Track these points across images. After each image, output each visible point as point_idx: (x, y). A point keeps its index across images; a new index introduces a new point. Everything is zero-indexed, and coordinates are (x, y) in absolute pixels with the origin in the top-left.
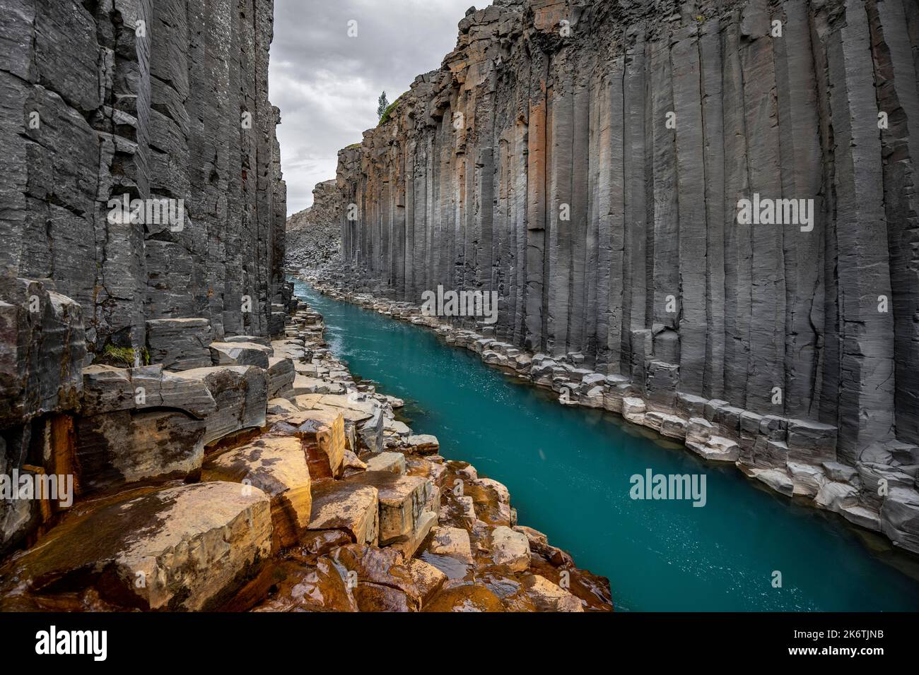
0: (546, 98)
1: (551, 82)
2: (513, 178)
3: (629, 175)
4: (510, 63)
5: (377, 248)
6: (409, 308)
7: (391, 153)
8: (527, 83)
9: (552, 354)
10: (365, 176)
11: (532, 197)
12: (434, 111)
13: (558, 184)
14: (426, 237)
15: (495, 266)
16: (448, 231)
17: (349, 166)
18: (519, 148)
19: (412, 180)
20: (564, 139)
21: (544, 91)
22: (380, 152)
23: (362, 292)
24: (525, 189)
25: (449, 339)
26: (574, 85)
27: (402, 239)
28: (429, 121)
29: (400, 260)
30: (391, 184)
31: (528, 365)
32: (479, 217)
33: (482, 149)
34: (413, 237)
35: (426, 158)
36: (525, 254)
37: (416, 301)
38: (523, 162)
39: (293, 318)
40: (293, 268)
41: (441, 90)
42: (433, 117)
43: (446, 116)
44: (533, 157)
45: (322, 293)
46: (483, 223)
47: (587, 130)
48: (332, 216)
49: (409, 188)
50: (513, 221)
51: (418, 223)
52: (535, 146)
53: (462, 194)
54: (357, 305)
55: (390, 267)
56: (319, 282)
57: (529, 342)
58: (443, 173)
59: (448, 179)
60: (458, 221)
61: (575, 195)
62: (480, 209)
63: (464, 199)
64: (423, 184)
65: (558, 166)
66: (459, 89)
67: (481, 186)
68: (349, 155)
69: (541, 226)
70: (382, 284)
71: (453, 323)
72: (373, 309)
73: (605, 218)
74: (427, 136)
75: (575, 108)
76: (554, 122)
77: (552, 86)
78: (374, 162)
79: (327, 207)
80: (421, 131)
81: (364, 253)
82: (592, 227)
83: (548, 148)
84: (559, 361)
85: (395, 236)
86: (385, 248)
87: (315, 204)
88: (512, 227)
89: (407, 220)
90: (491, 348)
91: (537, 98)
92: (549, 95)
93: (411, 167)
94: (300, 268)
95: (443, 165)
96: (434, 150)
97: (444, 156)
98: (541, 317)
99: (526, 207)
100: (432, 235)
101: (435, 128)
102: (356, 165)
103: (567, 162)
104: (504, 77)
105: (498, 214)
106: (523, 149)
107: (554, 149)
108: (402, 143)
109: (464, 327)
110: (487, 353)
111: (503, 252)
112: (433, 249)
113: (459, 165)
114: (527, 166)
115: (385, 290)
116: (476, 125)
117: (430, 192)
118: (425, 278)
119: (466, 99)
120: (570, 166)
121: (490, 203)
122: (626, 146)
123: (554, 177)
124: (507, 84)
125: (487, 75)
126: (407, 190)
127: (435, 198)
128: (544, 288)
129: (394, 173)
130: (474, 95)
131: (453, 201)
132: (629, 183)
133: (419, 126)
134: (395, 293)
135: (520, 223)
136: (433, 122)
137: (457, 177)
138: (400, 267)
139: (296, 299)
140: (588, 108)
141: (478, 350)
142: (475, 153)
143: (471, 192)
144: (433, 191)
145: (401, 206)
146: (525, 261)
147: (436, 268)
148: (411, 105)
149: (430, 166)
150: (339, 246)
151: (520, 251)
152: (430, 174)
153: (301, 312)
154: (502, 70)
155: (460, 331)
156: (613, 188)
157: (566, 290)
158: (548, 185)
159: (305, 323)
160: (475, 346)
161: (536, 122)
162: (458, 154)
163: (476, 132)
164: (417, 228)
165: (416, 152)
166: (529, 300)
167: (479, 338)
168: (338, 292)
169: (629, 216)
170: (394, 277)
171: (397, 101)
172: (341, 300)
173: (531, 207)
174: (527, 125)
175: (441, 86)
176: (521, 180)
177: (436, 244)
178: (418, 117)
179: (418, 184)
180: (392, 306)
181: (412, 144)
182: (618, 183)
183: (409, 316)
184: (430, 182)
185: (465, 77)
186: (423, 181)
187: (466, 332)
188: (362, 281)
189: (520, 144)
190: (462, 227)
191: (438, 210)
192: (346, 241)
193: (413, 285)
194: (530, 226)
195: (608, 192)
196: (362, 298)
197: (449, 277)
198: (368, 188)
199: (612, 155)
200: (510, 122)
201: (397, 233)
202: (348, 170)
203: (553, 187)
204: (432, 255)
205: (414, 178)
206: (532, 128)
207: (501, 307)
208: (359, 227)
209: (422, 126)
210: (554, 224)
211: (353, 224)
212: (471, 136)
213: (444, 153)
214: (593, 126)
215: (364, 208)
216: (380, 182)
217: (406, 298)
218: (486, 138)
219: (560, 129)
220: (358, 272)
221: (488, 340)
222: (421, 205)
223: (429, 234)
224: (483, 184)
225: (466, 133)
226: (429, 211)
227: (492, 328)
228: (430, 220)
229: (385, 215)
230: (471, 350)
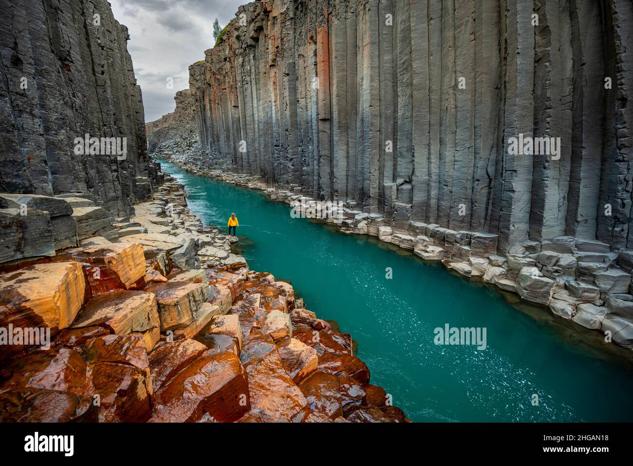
0: (328, 22)
1: (330, 9)
2: (308, 83)
3: (382, 79)
5: (222, 138)
6: (247, 178)
7: (225, 67)
8: (314, 10)
10: (210, 85)
11: (321, 96)
12: (252, 33)
13: (338, 86)
14: (254, 128)
15: (300, 146)
16: (268, 123)
17: (198, 78)
18: (311, 61)
19: (242, 87)
20: (340, 53)
21: (326, 17)
22: (218, 66)
23: (215, 169)
24: (316, 90)
25: (273, 197)
26: (346, 12)
27: (238, 130)
28: (250, 42)
29: (238, 145)
30: (228, 90)
32: (288, 113)
33: (287, 62)
34: (245, 129)
35: (250, 70)
36: (318, 137)
37: (250, 173)
38: (314, 71)
40: (166, 154)
41: (256, 17)
42: (252, 38)
43: (261, 37)
44: (320, 67)
45: (187, 171)
46: (291, 116)
47: (356, 46)
48: (191, 116)
49: (240, 93)
50: (309, 114)
51: (248, 119)
52: (322, 59)
53: (276, 96)
54: (212, 178)
55: (232, 151)
56: (185, 163)
57: (323, 196)
58: (262, 81)
59: (266, 85)
60: (274, 115)
61: (349, 94)
62: (288, 107)
63: (277, 99)
64: (250, 90)
65: (337, 73)
66: (268, 15)
67: (288, 89)
68: (197, 69)
69: (328, 117)
70: (228, 163)
71: (275, 187)
72: (222, 180)
73: (367, 110)
74: (249, 54)
75: (348, 29)
76: (334, 40)
77: (331, 12)
78: (214, 74)
79: (187, 110)
80: (245, 50)
81: (214, 142)
82: (359, 117)
83: (330, 60)
85: (233, 128)
86: (228, 137)
87: (177, 107)
88: (309, 118)
89: (241, 117)
91: (321, 22)
92: (329, 20)
93: (240, 77)
94: (171, 154)
95: (261, 75)
96: (255, 64)
97: (262, 70)
98: (330, 179)
99: (317, 104)
100: (259, 126)
101: (255, 47)
102: (203, 77)
103: (343, 70)
104: (299, 7)
105: (300, 110)
106: (313, 61)
107: (334, 60)
108: (232, 59)
109: (283, 188)
111: (304, 136)
112: (260, 136)
113: (272, 74)
114: (317, 74)
115: (230, 167)
116: (282, 44)
117: (255, 96)
118: (256, 157)
119: (274, 24)
120: (345, 73)
121: (295, 102)
122: (381, 57)
123: (335, 81)
124: (302, 11)
125: (288, 5)
126: (239, 94)
127: (259, 100)
128: (331, 159)
129: (229, 82)
130: (279, 20)
131: (270, 101)
132: (383, 84)
133: (243, 46)
134: (237, 169)
135: (314, 116)
136: (253, 43)
137: (272, 83)
139: (162, 174)
140: (356, 29)
142: (283, 65)
143: (282, 94)
144: (257, 95)
145: (236, 107)
146: (318, 142)
147: (262, 150)
148: (237, 29)
149: (253, 76)
150: (198, 138)
151: (315, 135)
152: (253, 82)
153: (168, 183)
154: (298, 0)
155: (280, 191)
156: (372, 88)
157: (345, 160)
158: (331, 87)
159: (169, 191)
160: (289, 201)
161: (321, 40)
162: (271, 66)
163: (282, 49)
164: (247, 122)
165: (243, 66)
166: (322, 168)
167: (292, 195)
168: (198, 169)
169: (383, 108)
170: (236, 158)
171: (227, 26)
172: (200, 176)
173: (321, 103)
174: (316, 43)
175: (256, 14)
176: (314, 84)
177: (261, 132)
178: (242, 38)
179: (246, 90)
180: (235, 177)
181: (239, 60)
182: (376, 84)
183: (247, 183)
184: (254, 88)
185: (272, 6)
186: (250, 87)
187: (284, 191)
188: (214, 161)
189: (312, 57)
190: (277, 120)
191: (261, 108)
192: (201, 133)
193: (248, 162)
194: (320, 117)
195: (368, 91)
196: (217, 172)
197: (271, 155)
198: (212, 94)
199: (371, 64)
200: (304, 41)
201: (235, 126)
202: (197, 81)
203: (334, 88)
204: (260, 141)
205: (243, 86)
206: (319, 45)
207: (304, 173)
208: (209, 123)
209: (246, 46)
210: (335, 115)
211: (205, 121)
212: (279, 52)
213: (262, 65)
214: (359, 43)
215: (211, 109)
216: (220, 89)
217: (244, 171)
218: (290, 54)
219: (337, 45)
220: (211, 155)
221: (298, 196)
222: (249, 105)
223: (256, 126)
224: (289, 88)
225: (276, 50)
226: (255, 110)
227: (300, 188)
228: (256, 115)
229: (226, 113)
230: (287, 203)
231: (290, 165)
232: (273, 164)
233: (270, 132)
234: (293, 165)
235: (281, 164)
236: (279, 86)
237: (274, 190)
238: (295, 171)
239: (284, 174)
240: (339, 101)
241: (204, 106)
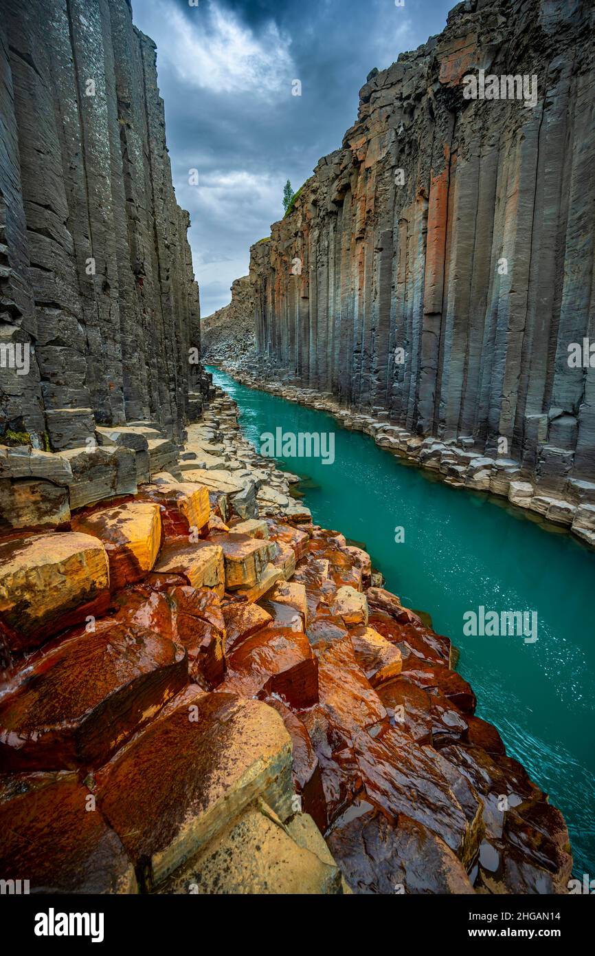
0: (450, 165)
1: (455, 146)
2: (411, 260)
3: (536, 246)
4: (413, 130)
5: (285, 340)
6: (313, 395)
7: (296, 244)
8: (429, 151)
9: (442, 438)
10: (274, 270)
11: (430, 279)
12: (335, 195)
13: (458, 263)
14: (328, 327)
15: (391, 352)
16: (348, 320)
17: (260, 262)
18: (417, 227)
19: (315, 270)
20: (467, 211)
21: (448, 158)
22: (286, 244)
23: (273, 381)
24: (423, 270)
25: (347, 423)
26: (482, 146)
27: (306, 330)
28: (331, 207)
29: (304, 349)
30: (296, 276)
31: (418, 448)
32: (377, 304)
33: (382, 231)
34: (316, 328)
35: (328, 247)
36: (420, 340)
37: (318, 388)
38: (422, 242)
39: (211, 405)
40: (217, 360)
41: (342, 172)
42: (334, 202)
43: (347, 199)
44: (432, 235)
45: (240, 382)
46: (381, 309)
47: (494, 198)
48: (248, 311)
49: (313, 278)
50: (409, 306)
51: (321, 314)
52: (436, 223)
53: (361, 281)
54: (269, 393)
55: (297, 358)
56: (237, 372)
57: (421, 427)
58: (343, 261)
59: (348, 267)
60: (356, 309)
61: (475, 274)
62: (378, 296)
63: (362, 286)
64: (325, 274)
65: (458, 242)
66: (359, 167)
67: (379, 271)
68: (260, 250)
69: (438, 310)
70: (290, 373)
71: (351, 409)
72: (282, 396)
73: (506, 298)
74: (329, 224)
75: (482, 172)
76: (457, 193)
77: (457, 150)
78: (281, 255)
79: (244, 303)
80: (323, 219)
81: (274, 345)
82: (490, 310)
83: (449, 224)
84: (449, 445)
85: (300, 327)
87: (233, 300)
88: (409, 312)
89: (311, 311)
90: (385, 431)
91: (439, 166)
92: (452, 162)
93: (315, 257)
94: (222, 360)
95: (343, 253)
96: (335, 238)
97: (345, 245)
98: (434, 402)
99: (423, 290)
100: (334, 324)
101: (337, 214)
102: (266, 260)
103: (469, 238)
104: (406, 148)
105: (396, 300)
106: (422, 227)
107: (454, 223)
108: (305, 233)
109: (361, 412)
110: (380, 436)
111: (399, 338)
112: (334, 338)
113: (358, 251)
114: (425, 246)
115: (292, 378)
116: (375, 206)
118: (327, 366)
119: (366, 178)
120: (472, 242)
121: (388, 288)
122: (537, 212)
123: (453, 256)
124: (409, 154)
125: (389, 148)
126: (310, 281)
127: (337, 288)
128: (437, 373)
130: (374, 172)
131: (352, 289)
132: (536, 256)
133: (321, 214)
134: (301, 381)
135: (416, 308)
136: (335, 209)
137: (357, 264)
138: (305, 356)
139: (214, 388)
140: (496, 172)
141: (372, 433)
142: (375, 237)
143: (370, 278)
144: (335, 280)
145: (305, 298)
146: (420, 347)
147: (336, 357)
148: (314, 192)
149: (331, 255)
150: (255, 339)
151: (415, 337)
152: (331, 263)
153: (219, 400)
154: (404, 139)
155: (357, 415)
156: (516, 263)
157: (461, 375)
158: (447, 265)
159: (221, 409)
160: (370, 430)
161: (436, 195)
162: (357, 239)
163: (376, 213)
164: (319, 319)
165: (318, 241)
166: (422, 386)
167: (373, 423)
168: (253, 381)
169: (534, 293)
170: (300, 367)
171: (301, 189)
172: (255, 389)
173: (428, 290)
174: (427, 200)
175: (341, 168)
176: (419, 261)
177: (336, 333)
178: (321, 203)
179: (320, 274)
180: (298, 393)
181: (315, 233)
182: (524, 257)
183: (312, 402)
184: (332, 271)
185: (365, 153)
186: (325, 271)
187: (362, 416)
188: (273, 371)
189: (420, 222)
190: (361, 315)
191: (339, 299)
192: (260, 333)
193: (317, 374)
194: (426, 310)
195: (511, 268)
196: (273, 386)
197: (348, 364)
198: (277, 282)
199: (518, 225)
200: (410, 199)
201: (303, 324)
202: (259, 265)
203: (452, 268)
204: (334, 344)
205: (317, 268)
206: (433, 202)
207: (395, 393)
208: (269, 320)
209: (324, 213)
210: (450, 307)
211: (265, 317)
212: (371, 218)
213: (345, 238)
214: (500, 193)
215: (273, 302)
216: (286, 274)
217: (310, 385)
218: (386, 219)
219: (462, 200)
220: (269, 362)
221: (382, 424)
222: (323, 294)
223: (331, 324)
224: (381, 269)
225: (366, 215)
226: (331, 301)
227: (387, 413)
228: (331, 309)
229: (292, 307)
230: (366, 434)
231: (374, 379)
232: (350, 377)
233: (349, 332)
234: (378, 380)
235: (361, 377)
236: (367, 267)
237: (348, 413)
238: (381, 388)
239: (364, 392)
240: (458, 285)
241: (266, 297)
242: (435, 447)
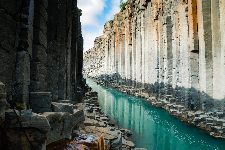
2: (181, 28)
5: (120, 63)
9: (205, 111)
10: (115, 33)
11: (191, 36)
12: (143, 3)
13: (204, 29)
14: (141, 57)
18: (183, 14)
19: (135, 33)
20: (206, 8)
22: (121, 22)
23: (114, 82)
24: (187, 32)
25: (153, 103)
27: (131, 59)
28: (141, 7)
30: (126, 35)
31: (193, 116)
32: (166, 47)
33: (166, 16)
34: (135, 58)
35: (141, 23)
36: (189, 63)
38: (186, 20)
42: (143, 5)
43: (149, 4)
44: (190, 18)
46: (168, 49)
47: (218, 2)
49: (134, 36)
50: (182, 47)
51: (138, 51)
52: (192, 13)
53: (158, 37)
56: (96, 78)
57: (193, 105)
58: (148, 29)
59: (150, 31)
60: (156, 49)
62: (166, 43)
63: (158, 39)
65: (203, 20)
68: (108, 25)
69: (196, 49)
70: (123, 79)
71: (155, 96)
74: (141, 14)
78: (118, 27)
79: (99, 47)
80: (138, 12)
83: (198, 13)
84: (210, 115)
85: (128, 57)
86: (124, 63)
87: (95, 46)
89: (133, 50)
90: (174, 108)
93: (134, 27)
95: (148, 25)
96: (144, 19)
97: (149, 22)
98: (199, 93)
99: (188, 41)
101: (144, 10)
102: (111, 29)
105: (175, 45)
106: (185, 15)
107: (201, 13)
108: (130, 17)
109: (160, 98)
110: (172, 110)
113: (155, 24)
114: (188, 22)
115: (124, 81)
116: (162, 7)
120: (210, 20)
121: (171, 40)
123: (201, 26)
126: (132, 37)
127: (145, 40)
128: (199, 78)
129: (127, 30)
131: (153, 40)
133: (137, 10)
134: (128, 83)
135: (186, 48)
136: (143, 8)
137: (155, 30)
139: (86, 85)
141: (167, 109)
142: (163, 19)
143: (162, 36)
144: (144, 37)
145: (131, 44)
148: (134, 2)
149: (142, 26)
151: (186, 61)
152: (143, 29)
155: (158, 100)
158: (199, 30)
159: (90, 96)
160: (166, 107)
161: (191, 1)
162: (155, 20)
163: (163, 9)
164: (137, 53)
167: (167, 104)
168: (104, 82)
170: (128, 75)
173: (191, 40)
174: (187, 4)
176: (186, 28)
177: (146, 60)
178: (137, 6)
179: (137, 34)
180: (127, 88)
183: (134, 93)
184: (143, 33)
186: (140, 33)
187: (161, 100)
189: (184, 12)
190: (158, 52)
191: (147, 44)
194: (191, 49)
196: (114, 85)
197: (152, 74)
198: (116, 38)
200: (178, 3)
202: (108, 31)
206: (190, 4)
207: (178, 88)
208: (112, 54)
209: (139, 10)
210: (202, 48)
211: (110, 53)
212: (161, 11)
213: (149, 20)
215: (114, 46)
216: (121, 34)
218: (168, 12)
221: (172, 104)
222: (139, 43)
223: (143, 56)
224: (167, 31)
225: (158, 10)
226: (143, 46)
227: (174, 98)
229: (124, 48)
230: (164, 109)
231: (166, 81)
232: (154, 80)
235: (159, 80)
236: (160, 31)
237: (154, 98)
241: (111, 45)
242: (202, 116)
